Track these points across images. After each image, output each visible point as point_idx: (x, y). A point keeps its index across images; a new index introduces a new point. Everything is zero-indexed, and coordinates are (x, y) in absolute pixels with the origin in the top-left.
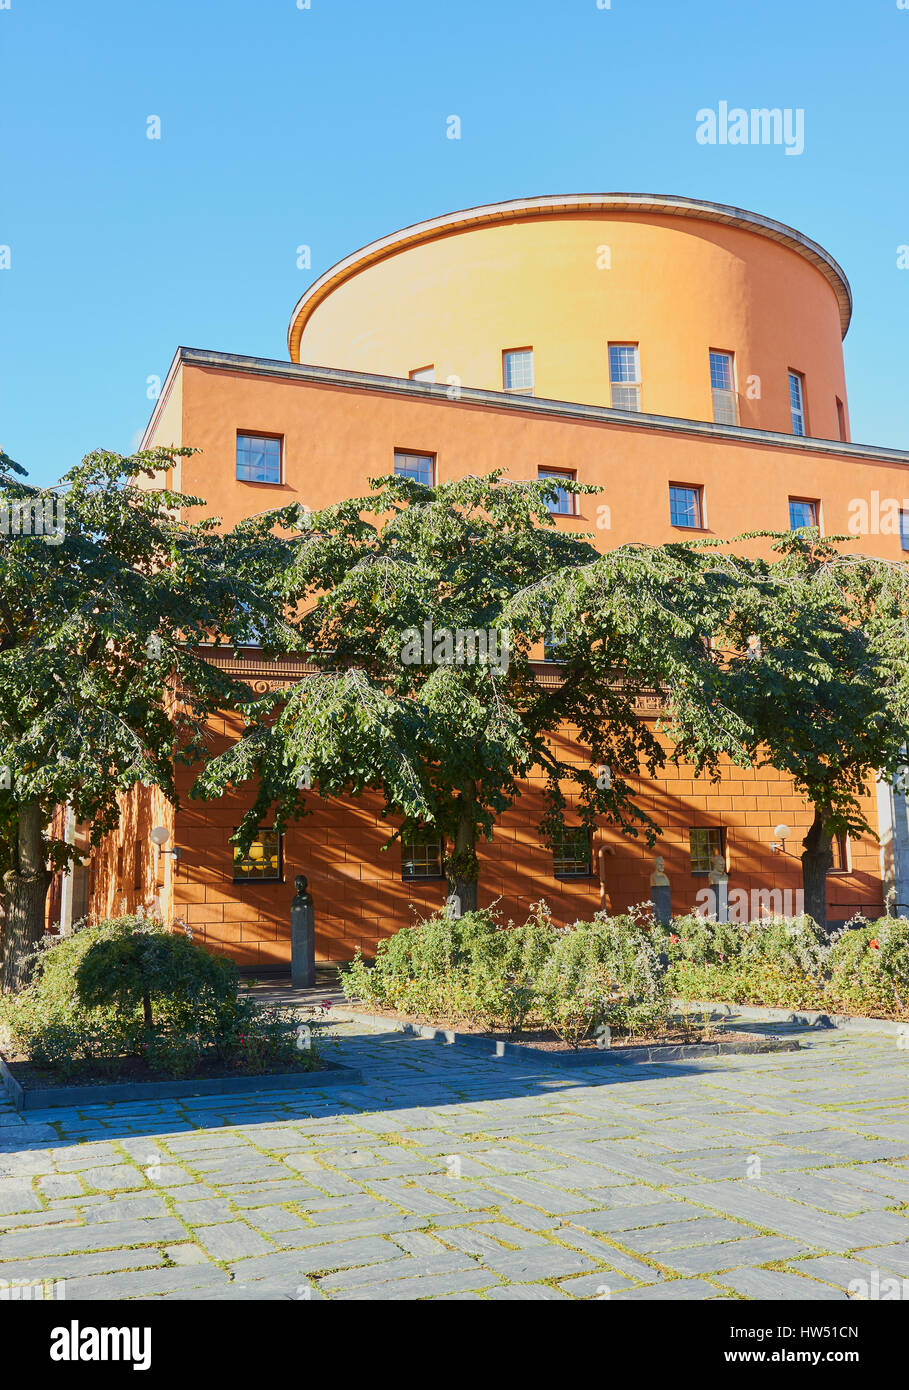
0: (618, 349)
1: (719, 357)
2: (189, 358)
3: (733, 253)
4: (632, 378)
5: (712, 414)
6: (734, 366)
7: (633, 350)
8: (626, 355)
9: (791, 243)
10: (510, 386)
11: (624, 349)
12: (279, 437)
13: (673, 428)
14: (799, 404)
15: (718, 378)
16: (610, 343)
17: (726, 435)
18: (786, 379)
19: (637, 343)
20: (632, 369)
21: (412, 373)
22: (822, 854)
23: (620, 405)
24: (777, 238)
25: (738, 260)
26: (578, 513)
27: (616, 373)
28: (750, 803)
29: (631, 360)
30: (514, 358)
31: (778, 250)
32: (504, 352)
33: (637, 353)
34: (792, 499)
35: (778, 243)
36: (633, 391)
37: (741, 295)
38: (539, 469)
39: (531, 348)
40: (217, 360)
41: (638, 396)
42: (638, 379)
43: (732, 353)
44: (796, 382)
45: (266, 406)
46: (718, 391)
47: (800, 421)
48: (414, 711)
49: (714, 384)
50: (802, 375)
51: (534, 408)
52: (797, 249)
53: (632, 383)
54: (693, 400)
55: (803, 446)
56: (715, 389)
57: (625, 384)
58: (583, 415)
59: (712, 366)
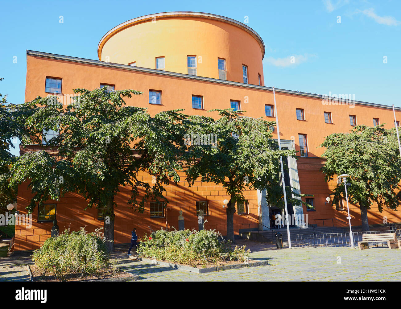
0: (190, 57)
1: (221, 60)
2: (30, 53)
3: (225, 30)
4: (195, 66)
5: (218, 77)
6: (226, 63)
7: (195, 58)
8: (193, 59)
9: (243, 28)
10: (158, 68)
11: (192, 57)
12: (61, 79)
13: (194, 79)
14: (246, 75)
15: (221, 66)
16: (188, 56)
17: (211, 81)
18: (242, 68)
19: (196, 56)
20: (194, 63)
21: (129, 64)
22: (232, 209)
23: (191, 74)
24: (239, 26)
25: (227, 33)
26: (162, 104)
27: (190, 64)
28: (216, 193)
29: (194, 61)
30: (159, 60)
31: (240, 30)
32: (156, 58)
33: (196, 59)
34: (231, 100)
35: (240, 28)
36: (195, 70)
37: (228, 42)
38: (149, 90)
39: (164, 57)
40: (40, 54)
41: (196, 71)
42: (196, 66)
43: (225, 59)
44: (245, 68)
45: (56, 69)
46: (220, 70)
47: (246, 80)
48: (65, 164)
49: (219, 68)
50: (247, 66)
51: (148, 72)
52: (246, 30)
53: (194, 67)
54: (213, 72)
55: (235, 85)
56: (219, 70)
57: (192, 68)
58: (164, 74)
59: (219, 63)
